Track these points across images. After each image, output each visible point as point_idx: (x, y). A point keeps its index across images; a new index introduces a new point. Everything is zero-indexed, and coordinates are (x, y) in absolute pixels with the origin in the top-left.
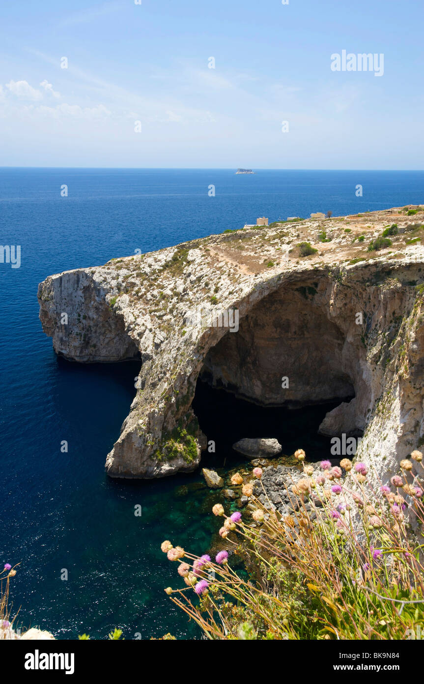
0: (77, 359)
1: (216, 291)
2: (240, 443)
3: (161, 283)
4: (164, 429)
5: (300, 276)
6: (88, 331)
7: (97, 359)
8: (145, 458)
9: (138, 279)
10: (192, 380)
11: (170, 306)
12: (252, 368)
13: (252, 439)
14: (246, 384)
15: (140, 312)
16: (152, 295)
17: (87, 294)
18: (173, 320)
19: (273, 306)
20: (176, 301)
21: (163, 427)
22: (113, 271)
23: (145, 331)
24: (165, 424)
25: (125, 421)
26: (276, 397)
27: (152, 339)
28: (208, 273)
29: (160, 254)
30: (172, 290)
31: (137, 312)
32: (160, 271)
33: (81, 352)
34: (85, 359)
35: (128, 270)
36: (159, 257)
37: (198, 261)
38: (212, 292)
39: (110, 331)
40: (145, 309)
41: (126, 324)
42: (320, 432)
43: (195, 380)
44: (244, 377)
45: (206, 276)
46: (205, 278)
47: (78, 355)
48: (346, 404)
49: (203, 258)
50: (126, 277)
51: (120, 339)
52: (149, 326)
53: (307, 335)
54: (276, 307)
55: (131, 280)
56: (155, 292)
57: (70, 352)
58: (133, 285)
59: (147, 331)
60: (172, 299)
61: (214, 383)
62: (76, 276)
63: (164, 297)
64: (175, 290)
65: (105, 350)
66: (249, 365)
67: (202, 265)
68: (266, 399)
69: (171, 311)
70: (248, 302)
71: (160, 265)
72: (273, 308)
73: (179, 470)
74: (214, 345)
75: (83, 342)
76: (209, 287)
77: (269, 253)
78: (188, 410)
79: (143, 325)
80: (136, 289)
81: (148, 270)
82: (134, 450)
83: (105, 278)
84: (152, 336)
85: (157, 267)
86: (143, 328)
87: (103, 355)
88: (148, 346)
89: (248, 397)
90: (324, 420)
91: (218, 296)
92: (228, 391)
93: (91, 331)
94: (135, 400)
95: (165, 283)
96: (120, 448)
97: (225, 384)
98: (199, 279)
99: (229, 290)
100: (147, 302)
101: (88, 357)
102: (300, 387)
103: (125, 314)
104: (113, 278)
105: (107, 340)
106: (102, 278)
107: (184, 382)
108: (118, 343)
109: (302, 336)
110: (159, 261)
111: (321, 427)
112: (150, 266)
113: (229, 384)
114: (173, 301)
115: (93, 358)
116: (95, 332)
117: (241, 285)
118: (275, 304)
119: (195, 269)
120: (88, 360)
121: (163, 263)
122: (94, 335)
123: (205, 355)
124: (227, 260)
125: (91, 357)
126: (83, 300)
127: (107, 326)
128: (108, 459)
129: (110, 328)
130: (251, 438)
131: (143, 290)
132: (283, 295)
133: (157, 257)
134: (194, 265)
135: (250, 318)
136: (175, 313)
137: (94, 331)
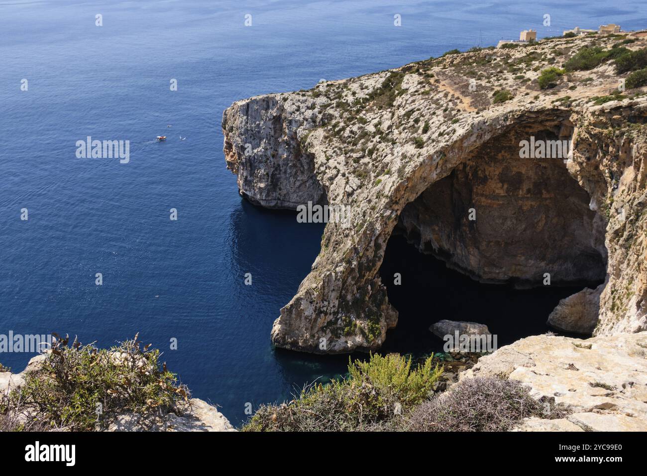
0: (263, 203)
1: (425, 131)
2: (439, 324)
3: (364, 117)
4: (342, 298)
5: (534, 116)
6: (276, 169)
7: (287, 204)
8: (316, 330)
9: (338, 110)
10: (380, 241)
11: (370, 145)
12: (468, 232)
13: (454, 322)
14: (459, 251)
15: (334, 152)
16: (352, 132)
17: (278, 126)
18: (370, 165)
19: (500, 155)
20: (378, 140)
21: (341, 294)
22: (309, 98)
23: (337, 176)
24: (344, 292)
25: (302, 282)
26: (497, 271)
27: (344, 186)
28: (421, 106)
29: (368, 79)
30: (376, 126)
31: (330, 152)
32: (366, 100)
33: (268, 195)
34: (273, 204)
35: (328, 98)
36: (367, 83)
37: (412, 90)
38: (420, 131)
39: (302, 173)
40: (340, 149)
41: (316, 166)
42: (549, 323)
43: (384, 241)
44: (458, 243)
45: (418, 110)
46: (416, 113)
47: (264, 198)
48: (590, 290)
49: (419, 86)
50: (324, 107)
51: (313, 183)
52: (342, 169)
53: (545, 195)
54: (503, 156)
55: (330, 111)
56: (355, 128)
57: (255, 194)
58: (331, 117)
59: (340, 176)
60: (374, 137)
61: (422, 247)
62: (265, 102)
63: (365, 135)
64: (379, 126)
65: (295, 195)
66: (464, 228)
67: (415, 95)
68: (485, 273)
69: (371, 153)
70: (461, 148)
71: (367, 93)
72: (500, 156)
73: (356, 348)
74: (413, 200)
75: (270, 183)
76: (419, 125)
77: (505, 82)
78: (374, 278)
79: (335, 168)
80: (334, 122)
81: (350, 99)
82: (303, 318)
83: (299, 107)
84: (344, 181)
85: (361, 95)
86: (334, 172)
87: (293, 201)
88: (338, 195)
89: (462, 268)
90: (556, 308)
91: (425, 137)
92: (438, 258)
93: (280, 170)
94: (318, 259)
95: (369, 116)
96: (287, 315)
97: (435, 250)
98: (409, 114)
99: (439, 131)
100: (343, 140)
101: (276, 202)
102: (532, 262)
103: (316, 153)
104: (308, 108)
105: (298, 184)
106: (294, 107)
107: (369, 243)
108: (312, 187)
109: (539, 196)
110: (367, 87)
111: (550, 317)
112: (354, 94)
113: (441, 249)
114: (375, 140)
115: (281, 203)
116: (285, 172)
117: (456, 126)
118: (503, 151)
119: (407, 100)
120: (276, 205)
121: (371, 90)
122: (283, 175)
123: (399, 212)
124: (449, 89)
125: (279, 202)
126: (272, 133)
127: (299, 166)
128: (275, 326)
129: (302, 169)
130: (453, 320)
131: (342, 124)
132: (513, 140)
133: (364, 83)
134: (407, 95)
135: (468, 168)
136: (374, 156)
137: (283, 171)
